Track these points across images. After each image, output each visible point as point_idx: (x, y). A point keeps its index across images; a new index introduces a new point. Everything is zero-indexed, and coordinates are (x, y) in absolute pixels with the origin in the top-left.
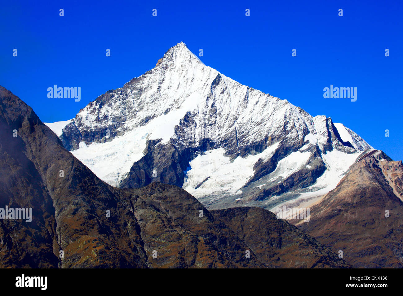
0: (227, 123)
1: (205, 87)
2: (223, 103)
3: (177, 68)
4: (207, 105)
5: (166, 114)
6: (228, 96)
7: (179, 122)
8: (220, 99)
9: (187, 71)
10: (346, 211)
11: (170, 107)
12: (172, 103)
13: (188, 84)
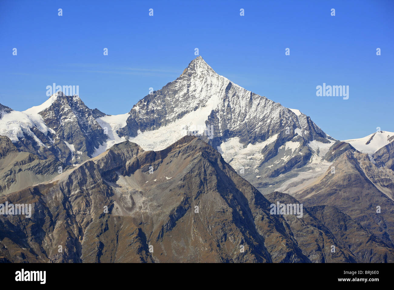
0: (239, 119)
1: (221, 91)
2: (235, 103)
3: (198, 77)
4: (224, 105)
5: (195, 111)
6: (237, 99)
7: (207, 118)
8: (232, 100)
9: (206, 79)
10: (340, 190)
11: (197, 105)
12: (198, 102)
13: (209, 88)
